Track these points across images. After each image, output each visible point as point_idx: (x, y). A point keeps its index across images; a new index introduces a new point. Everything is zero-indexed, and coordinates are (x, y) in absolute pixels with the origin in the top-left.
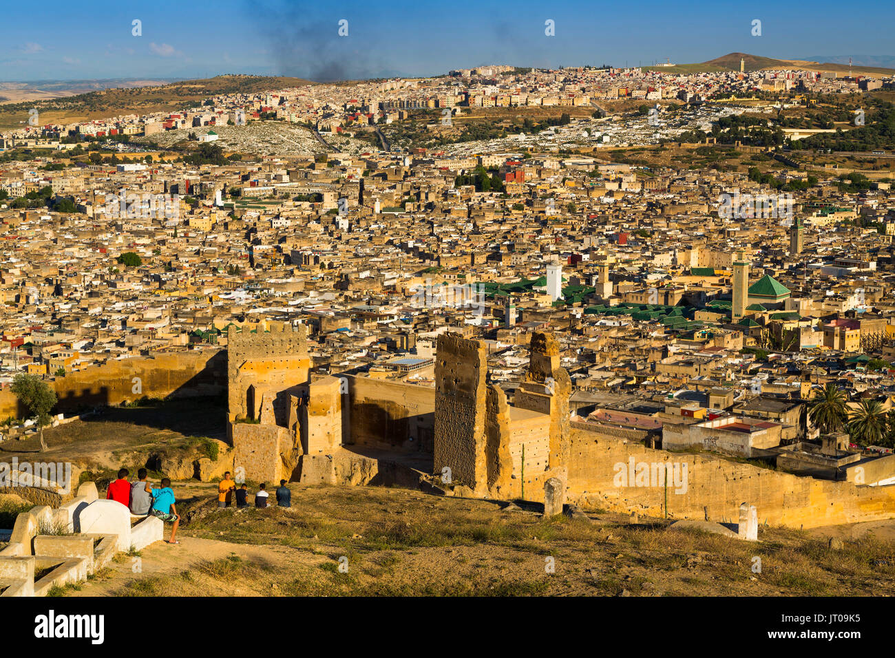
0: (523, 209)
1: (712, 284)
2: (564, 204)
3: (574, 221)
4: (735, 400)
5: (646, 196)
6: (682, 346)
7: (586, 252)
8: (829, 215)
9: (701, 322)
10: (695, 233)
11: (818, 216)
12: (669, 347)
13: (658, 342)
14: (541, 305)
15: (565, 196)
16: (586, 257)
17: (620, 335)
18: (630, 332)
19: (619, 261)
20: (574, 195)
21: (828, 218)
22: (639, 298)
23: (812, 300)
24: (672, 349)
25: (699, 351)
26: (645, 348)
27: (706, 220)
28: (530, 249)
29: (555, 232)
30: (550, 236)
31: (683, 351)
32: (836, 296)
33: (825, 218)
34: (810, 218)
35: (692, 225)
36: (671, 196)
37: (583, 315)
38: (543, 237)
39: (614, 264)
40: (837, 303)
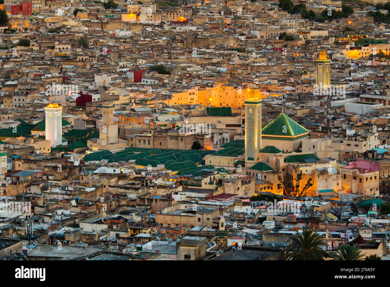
0: (29, 45)
1: (227, 126)
2: (76, 38)
3: (84, 58)
4: (208, 250)
5: (167, 28)
6: (188, 194)
7: (96, 92)
8: (363, 48)
9: (211, 167)
10: (218, 69)
11: (351, 49)
12: (174, 196)
13: (162, 190)
14: (38, 152)
15: (76, 29)
16: (95, 97)
17: (121, 183)
18: (131, 180)
19: (133, 101)
20: (87, 29)
21: (362, 51)
22: (147, 142)
23: (331, 141)
24: (177, 198)
25: (206, 199)
26: (147, 197)
27: (230, 54)
28: (35, 90)
29: (64, 70)
30: (57, 75)
31: (188, 199)
32: (356, 135)
33: (359, 51)
34: (344, 51)
35: (215, 61)
36: (194, 28)
37: (81, 162)
38: (50, 75)
39: (127, 104)
40: (357, 143)
